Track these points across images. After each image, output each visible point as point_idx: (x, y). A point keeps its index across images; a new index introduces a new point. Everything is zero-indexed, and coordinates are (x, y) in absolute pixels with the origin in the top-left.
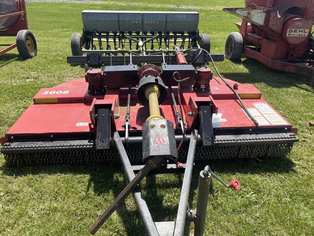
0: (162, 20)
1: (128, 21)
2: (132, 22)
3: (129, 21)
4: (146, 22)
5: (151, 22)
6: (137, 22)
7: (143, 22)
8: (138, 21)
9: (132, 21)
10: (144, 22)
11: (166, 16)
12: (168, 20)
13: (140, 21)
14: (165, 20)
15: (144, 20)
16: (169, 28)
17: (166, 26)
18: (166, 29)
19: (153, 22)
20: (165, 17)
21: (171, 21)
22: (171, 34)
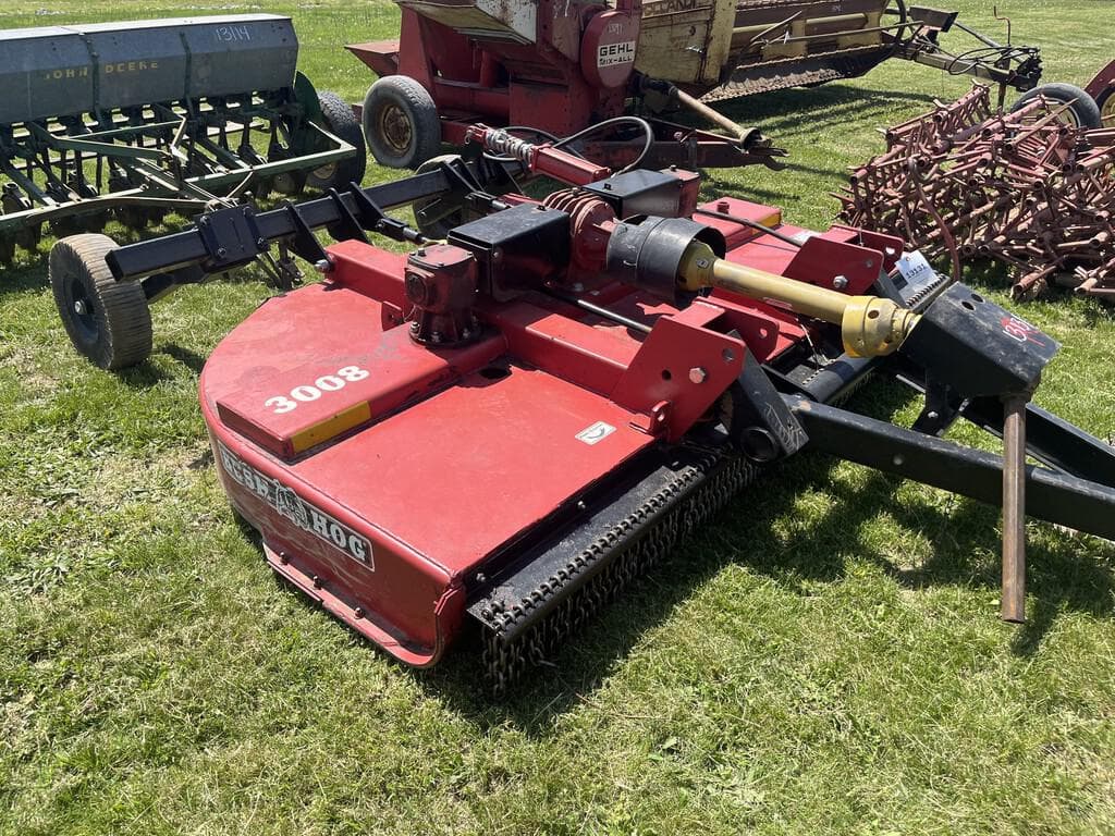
0: (171, 54)
1: (32, 72)
2: (48, 77)
3: (38, 74)
4: (109, 69)
5: (131, 67)
6: (70, 73)
7: (95, 70)
8: (77, 70)
9: (50, 72)
10: (100, 69)
11: (182, 35)
12: (196, 50)
13: (86, 69)
14: (181, 52)
15: (101, 62)
16: (198, 85)
17: (188, 77)
18: (187, 92)
19: (137, 66)
20: (179, 40)
21: (207, 55)
22: (205, 107)
